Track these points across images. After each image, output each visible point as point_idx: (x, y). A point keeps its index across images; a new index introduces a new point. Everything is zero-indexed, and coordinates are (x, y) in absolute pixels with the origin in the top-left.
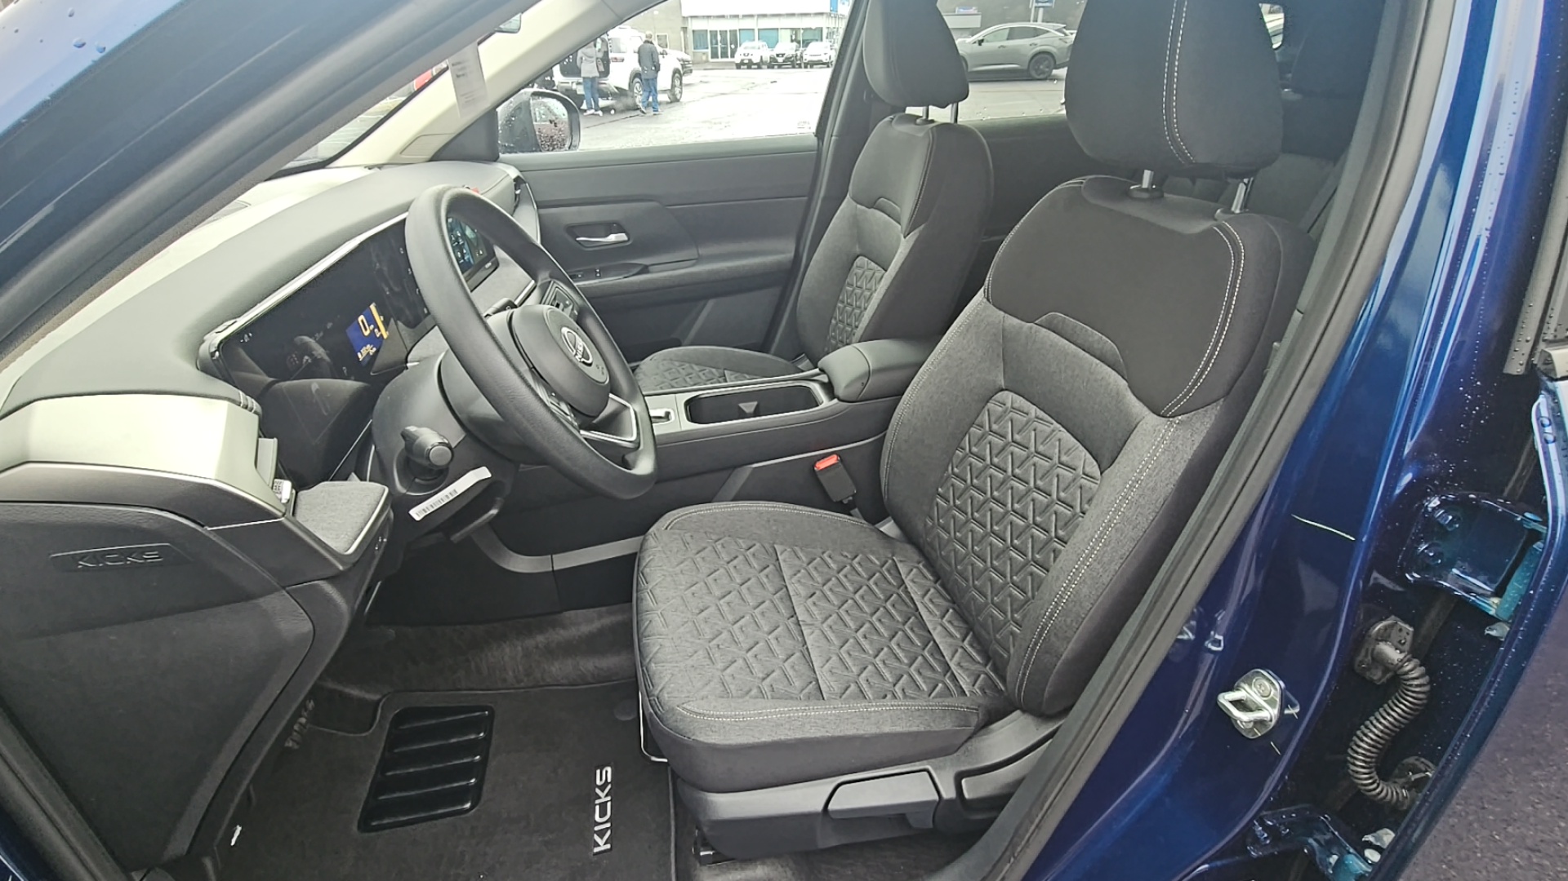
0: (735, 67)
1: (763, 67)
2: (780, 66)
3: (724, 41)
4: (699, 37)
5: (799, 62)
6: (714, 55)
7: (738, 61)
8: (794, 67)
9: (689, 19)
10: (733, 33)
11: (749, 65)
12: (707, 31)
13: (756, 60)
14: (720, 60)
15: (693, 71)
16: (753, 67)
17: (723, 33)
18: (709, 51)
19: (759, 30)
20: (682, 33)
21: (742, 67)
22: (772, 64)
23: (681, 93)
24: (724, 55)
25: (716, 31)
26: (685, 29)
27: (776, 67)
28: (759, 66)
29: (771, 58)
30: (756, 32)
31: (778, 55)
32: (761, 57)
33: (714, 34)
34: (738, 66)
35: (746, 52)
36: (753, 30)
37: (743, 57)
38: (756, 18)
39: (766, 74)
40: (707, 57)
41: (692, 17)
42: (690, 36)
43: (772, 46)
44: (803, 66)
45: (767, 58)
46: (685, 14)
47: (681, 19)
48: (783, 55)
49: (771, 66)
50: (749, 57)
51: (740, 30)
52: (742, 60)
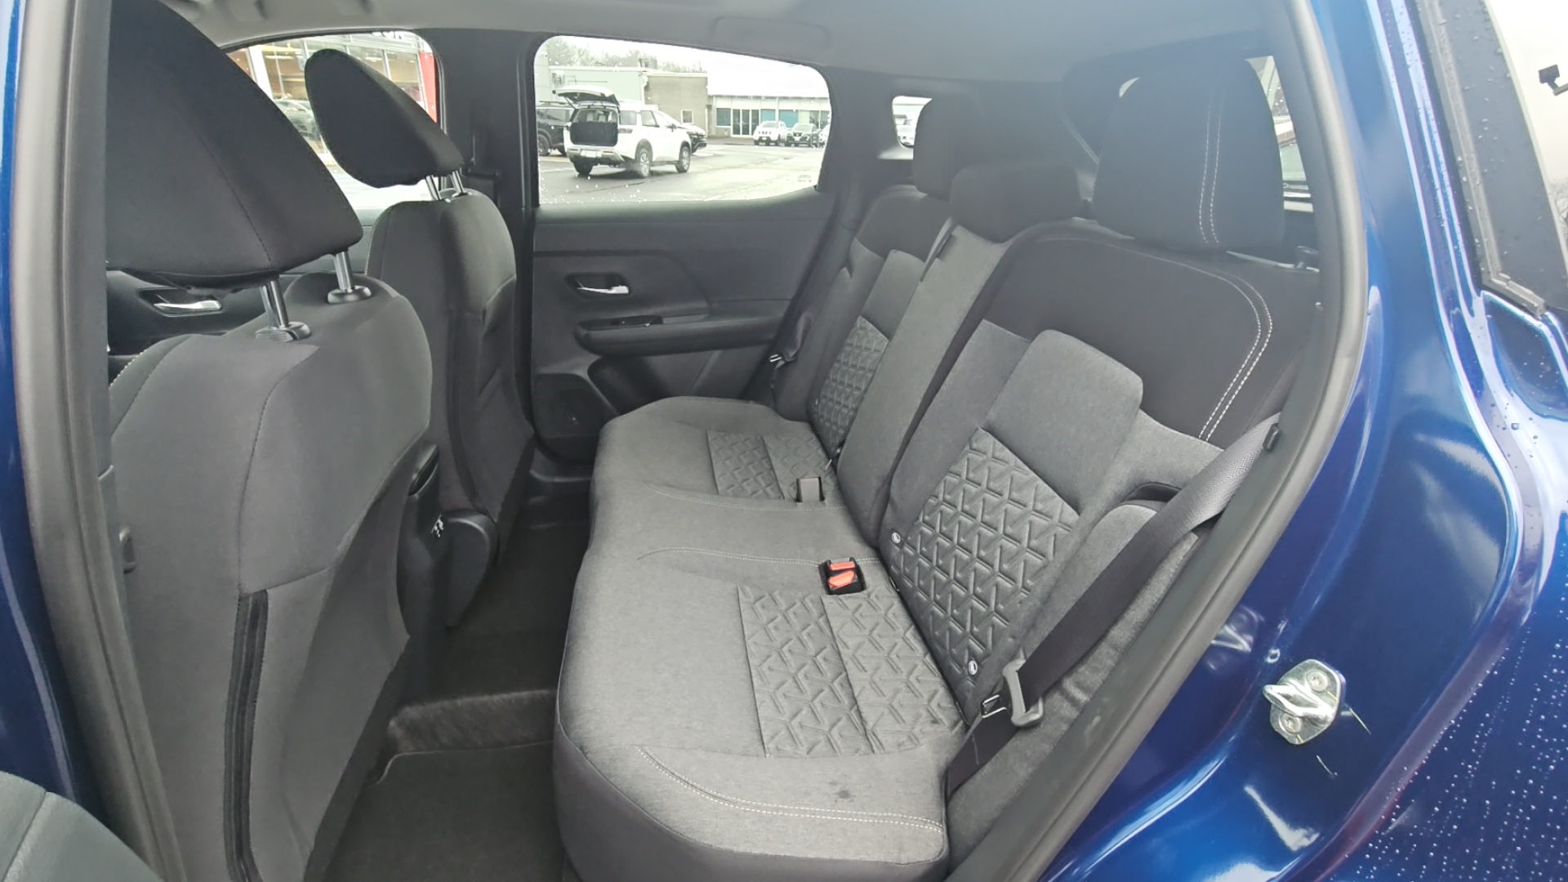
0: (753, 143)
1: (780, 144)
2: (797, 145)
3: (746, 119)
4: (723, 115)
5: (814, 142)
6: (736, 131)
7: (757, 138)
8: (809, 146)
9: (714, 98)
10: (755, 112)
11: (768, 142)
12: (730, 109)
13: (774, 137)
14: (741, 136)
15: (708, 145)
16: (771, 144)
17: (746, 112)
18: (731, 127)
19: (780, 111)
20: (706, 110)
21: (760, 143)
22: (789, 142)
23: (689, 164)
24: (746, 132)
25: (739, 110)
26: (709, 107)
27: (793, 145)
28: (777, 143)
29: (788, 137)
30: (777, 113)
31: (795, 135)
32: (779, 135)
33: (737, 112)
34: (757, 143)
35: (765, 130)
36: (774, 110)
37: (761, 135)
38: (777, 99)
39: (783, 151)
40: (729, 133)
41: (717, 96)
42: (714, 113)
43: (790, 125)
44: (818, 145)
45: (784, 136)
46: (710, 93)
47: (706, 97)
48: (800, 135)
49: (788, 144)
50: (768, 135)
51: (762, 110)
52: (761, 138)
